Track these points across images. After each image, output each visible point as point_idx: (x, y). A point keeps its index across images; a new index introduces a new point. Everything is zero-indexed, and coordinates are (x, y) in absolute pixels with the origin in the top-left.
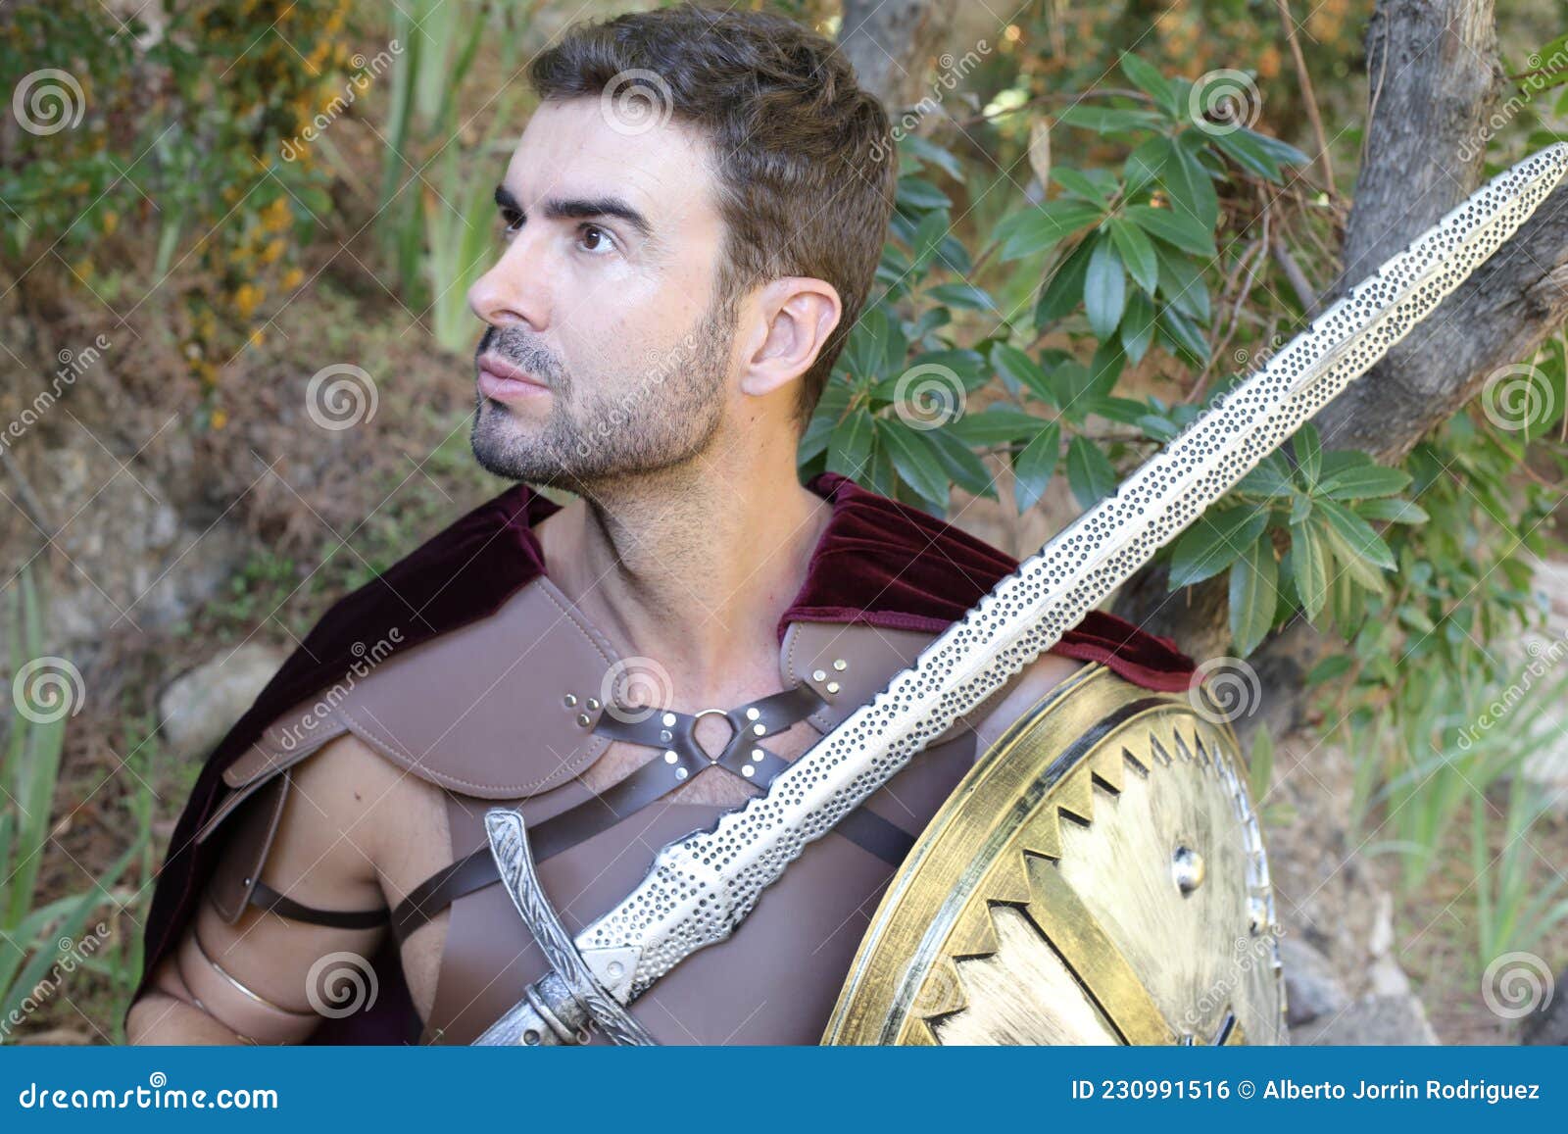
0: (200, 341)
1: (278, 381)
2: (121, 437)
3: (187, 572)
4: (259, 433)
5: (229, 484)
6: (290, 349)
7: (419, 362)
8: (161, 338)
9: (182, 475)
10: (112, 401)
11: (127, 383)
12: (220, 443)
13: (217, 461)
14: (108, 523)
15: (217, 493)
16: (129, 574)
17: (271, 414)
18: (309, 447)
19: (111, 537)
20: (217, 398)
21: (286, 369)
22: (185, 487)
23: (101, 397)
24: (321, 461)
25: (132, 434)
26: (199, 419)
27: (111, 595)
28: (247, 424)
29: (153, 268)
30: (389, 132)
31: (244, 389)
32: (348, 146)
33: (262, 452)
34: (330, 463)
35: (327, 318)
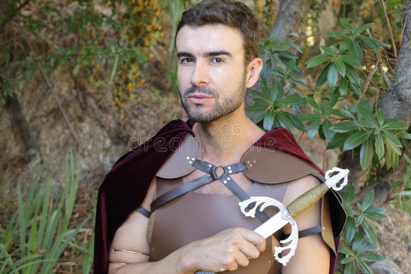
0: (118, 96)
1: (138, 109)
2: (98, 120)
3: (113, 155)
4: (133, 121)
5: (124, 134)
6: (142, 101)
7: (175, 106)
8: (109, 96)
9: (113, 131)
10: (96, 111)
11: (100, 107)
12: (123, 123)
13: (122, 128)
14: (93, 142)
15: (121, 136)
16: (98, 155)
17: (136, 117)
18: (145, 125)
19: (94, 145)
20: (122, 111)
21: (141, 106)
22: (113, 134)
23: (93, 110)
24: (148, 129)
25: (101, 120)
26: (117, 116)
27: (93, 160)
28: (130, 119)
29: (109, 79)
30: (171, 49)
31: (130, 110)
32: (160, 53)
33: (133, 126)
34: (150, 130)
35: (152, 95)
